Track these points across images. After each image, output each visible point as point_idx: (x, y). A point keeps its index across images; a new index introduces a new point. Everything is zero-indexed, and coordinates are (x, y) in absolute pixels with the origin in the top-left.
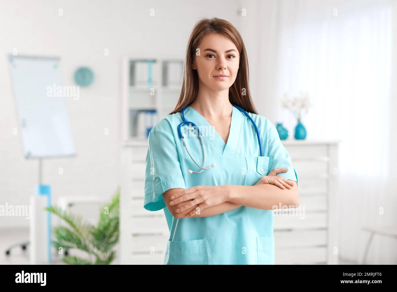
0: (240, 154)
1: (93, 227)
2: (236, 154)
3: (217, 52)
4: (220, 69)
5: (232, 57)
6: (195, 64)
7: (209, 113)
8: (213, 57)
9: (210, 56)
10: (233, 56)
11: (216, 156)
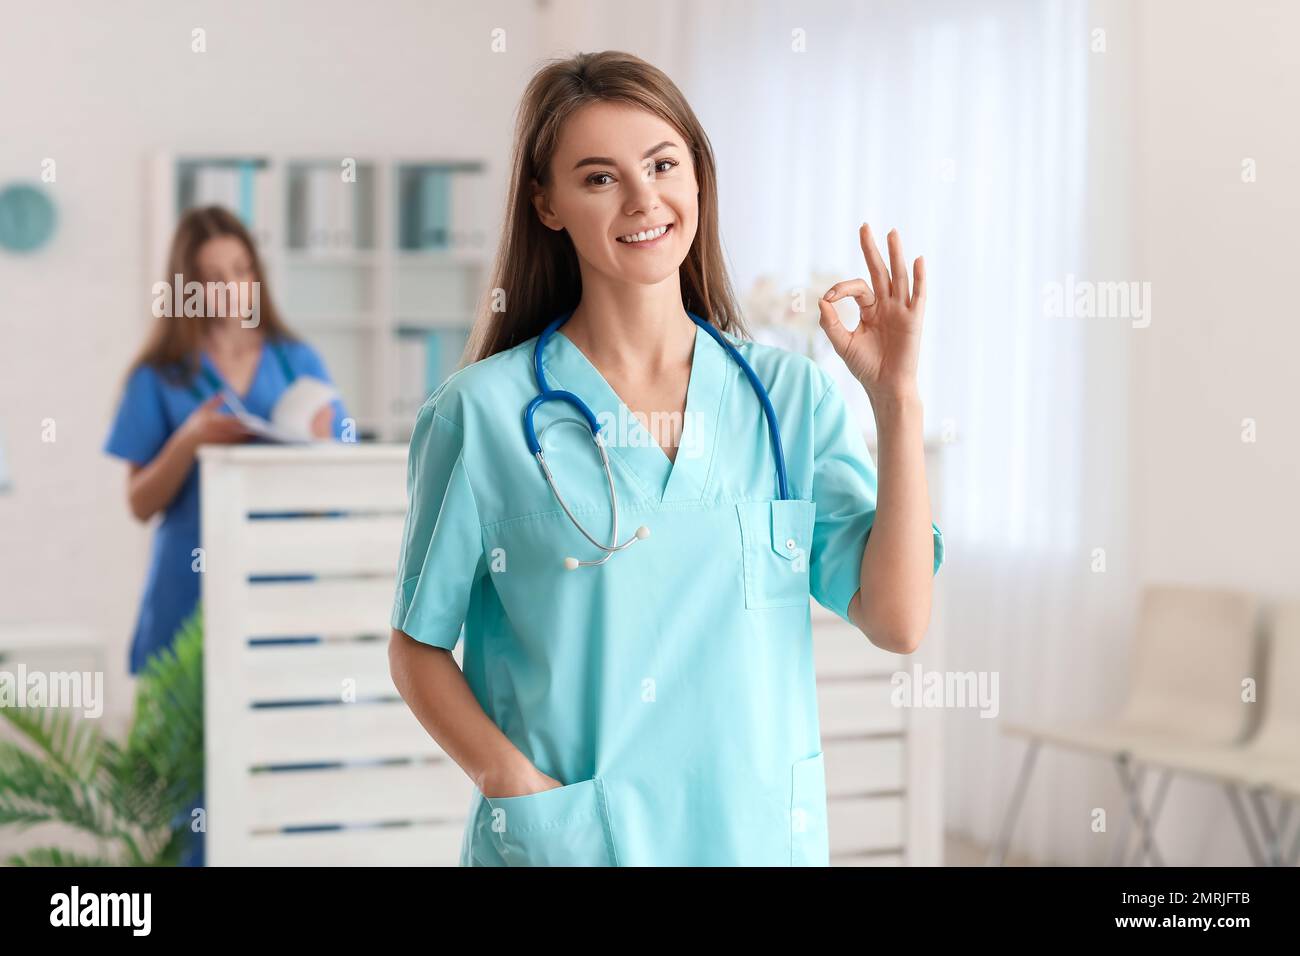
0: (718, 496)
1: (111, 746)
2: (705, 496)
3: (619, 163)
4: (641, 212)
5: (667, 166)
6: (554, 212)
7: (617, 360)
8: (608, 180)
9: (598, 180)
10: (670, 163)
11: (642, 508)
